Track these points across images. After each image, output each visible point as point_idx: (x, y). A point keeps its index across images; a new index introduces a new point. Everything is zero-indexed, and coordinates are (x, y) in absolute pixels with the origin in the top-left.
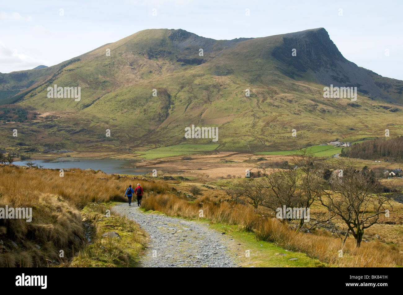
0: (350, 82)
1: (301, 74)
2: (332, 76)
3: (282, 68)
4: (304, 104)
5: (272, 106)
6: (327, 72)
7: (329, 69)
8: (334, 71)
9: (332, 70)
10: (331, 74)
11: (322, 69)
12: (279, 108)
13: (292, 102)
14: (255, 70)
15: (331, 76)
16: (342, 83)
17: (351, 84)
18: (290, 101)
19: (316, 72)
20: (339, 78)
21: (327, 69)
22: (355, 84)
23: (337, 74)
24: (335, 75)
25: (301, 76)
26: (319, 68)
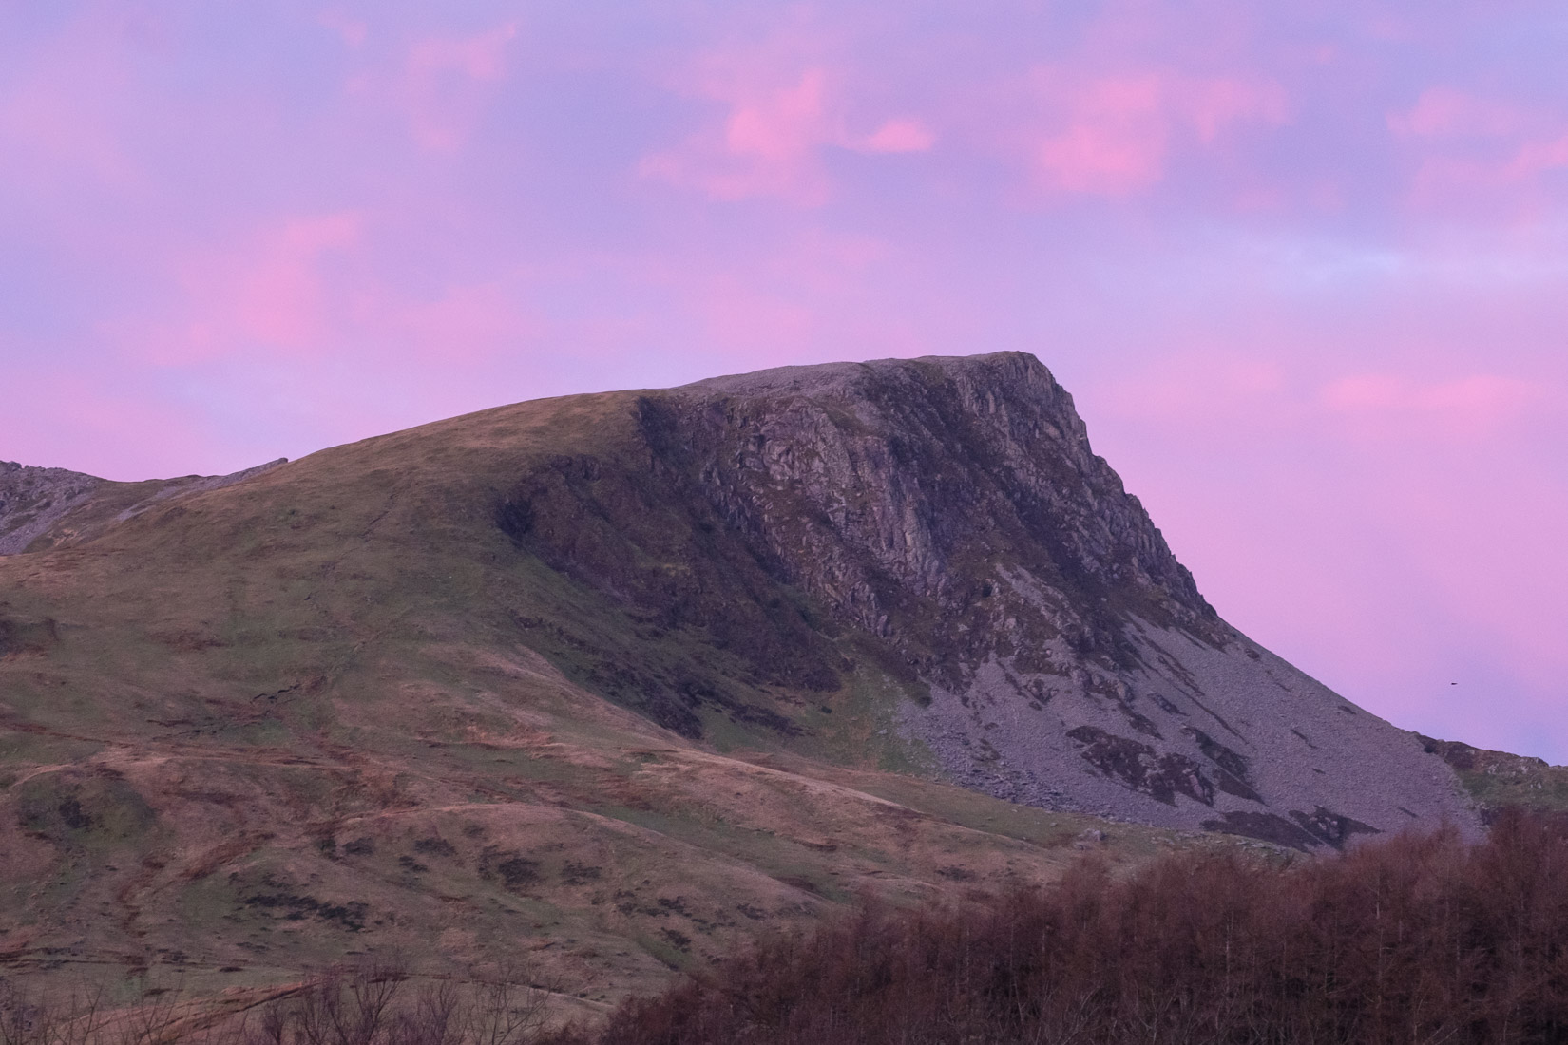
0: (1259, 799)
1: (785, 710)
2: (1082, 734)
3: (578, 633)
4: (664, 902)
5: (277, 912)
6: (1040, 697)
7: (1065, 673)
8: (1111, 694)
9: (1088, 685)
10: (1077, 715)
11: (990, 672)
12: (356, 928)
13: (531, 876)
14: (283, 635)
15: (1072, 734)
16: (1179, 797)
17: (1263, 810)
18: (517, 872)
19: (936, 692)
20: (1150, 751)
21: (1043, 677)
22: (1300, 815)
23: (1139, 722)
24: (1116, 725)
25: (781, 725)
26: (964, 667)
